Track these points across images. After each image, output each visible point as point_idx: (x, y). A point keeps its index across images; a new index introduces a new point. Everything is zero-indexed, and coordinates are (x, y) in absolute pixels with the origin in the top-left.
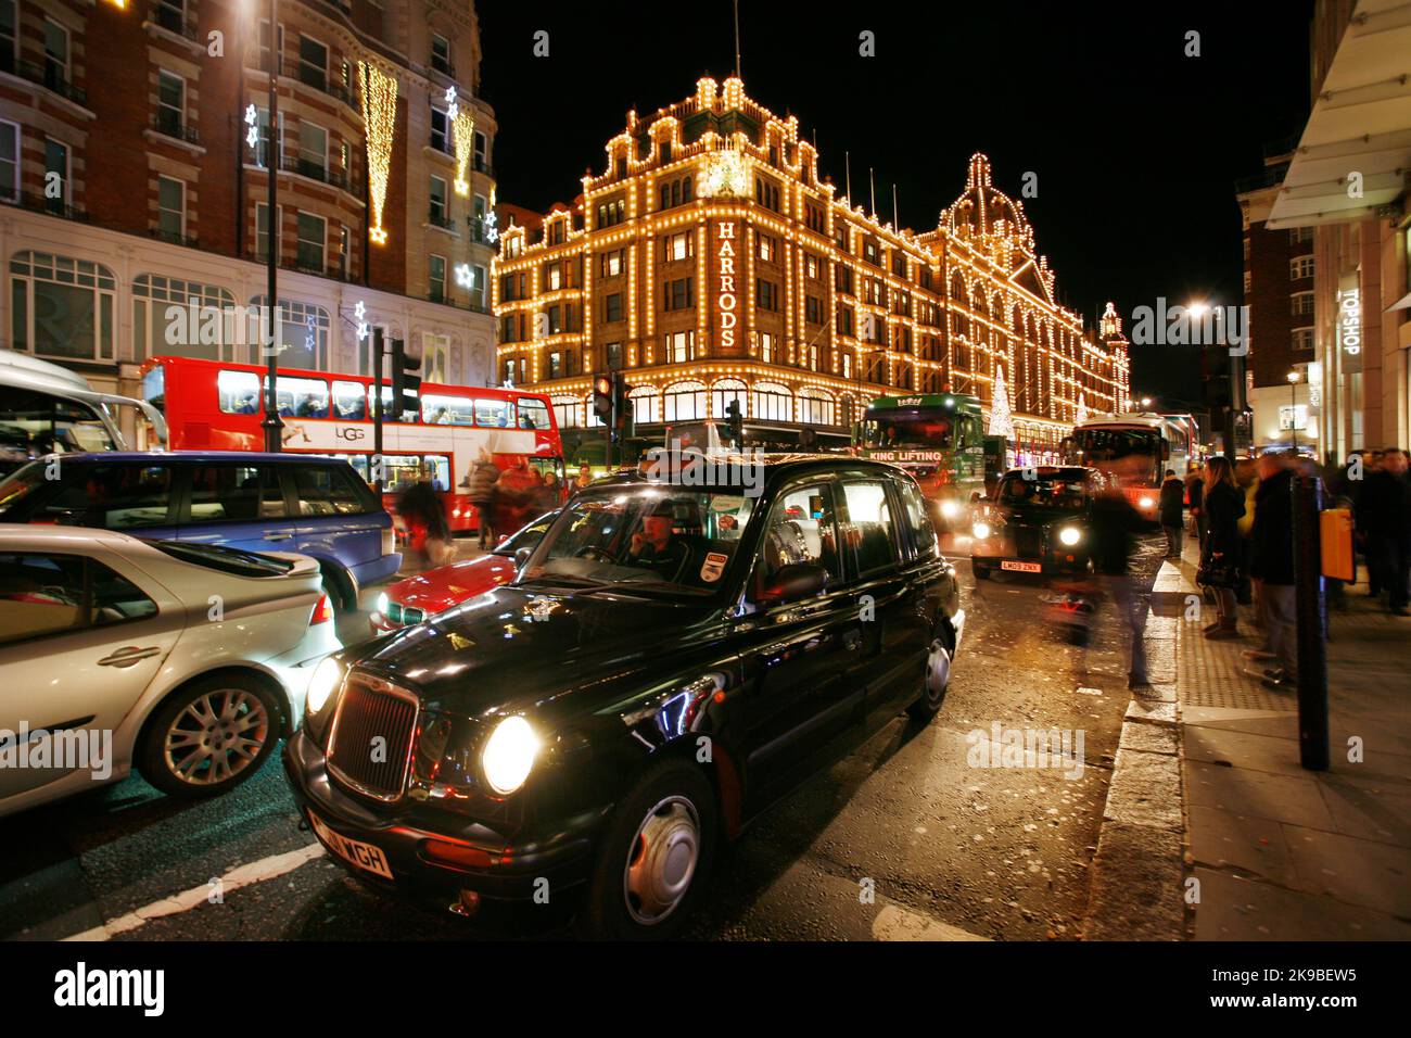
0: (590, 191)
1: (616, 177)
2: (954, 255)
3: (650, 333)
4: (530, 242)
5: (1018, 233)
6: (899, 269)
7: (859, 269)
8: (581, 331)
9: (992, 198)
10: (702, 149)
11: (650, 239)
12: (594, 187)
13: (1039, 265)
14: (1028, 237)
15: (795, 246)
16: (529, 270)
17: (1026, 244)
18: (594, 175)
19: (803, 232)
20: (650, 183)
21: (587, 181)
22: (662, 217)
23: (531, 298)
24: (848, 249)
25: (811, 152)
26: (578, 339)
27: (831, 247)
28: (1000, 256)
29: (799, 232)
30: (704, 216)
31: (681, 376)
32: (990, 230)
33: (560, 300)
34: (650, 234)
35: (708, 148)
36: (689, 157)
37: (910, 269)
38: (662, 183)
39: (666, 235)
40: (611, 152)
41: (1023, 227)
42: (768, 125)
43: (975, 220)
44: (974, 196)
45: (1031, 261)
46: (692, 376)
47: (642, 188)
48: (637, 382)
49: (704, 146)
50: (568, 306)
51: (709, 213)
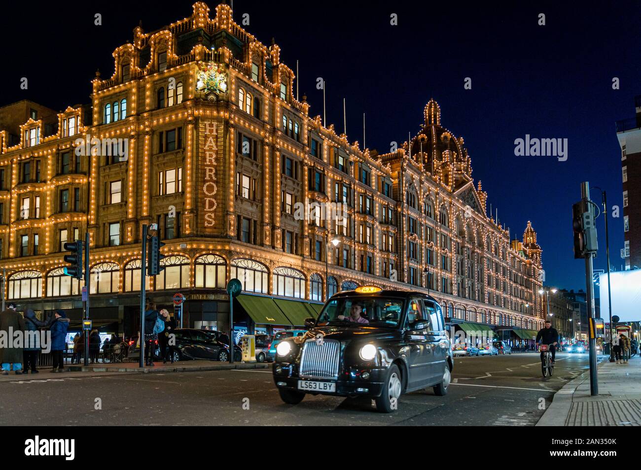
0: (98, 90)
1: (120, 80)
2: (409, 172)
3: (145, 214)
4: (45, 134)
5: (461, 161)
6: (365, 179)
7: (331, 175)
8: (87, 212)
9: (442, 134)
10: (193, 59)
11: (147, 133)
12: (101, 88)
13: (476, 187)
14: (468, 165)
15: (273, 149)
16: (45, 157)
17: (467, 170)
18: (101, 78)
19: (281, 137)
20: (148, 86)
21: (96, 83)
22: (158, 115)
23: (45, 182)
24: (321, 157)
25: (290, 73)
26: (85, 218)
27: (306, 153)
28: (446, 176)
29: (278, 137)
30: (192, 115)
31: (170, 250)
32: (440, 158)
33: (69, 184)
34: (147, 129)
35: (198, 58)
36: (181, 64)
37: (374, 179)
38: (158, 87)
39: (161, 131)
40: (117, 58)
41: (464, 156)
42: (252, 45)
43: (428, 148)
44: (428, 132)
45: (471, 182)
46: (178, 251)
47: (141, 90)
48: (133, 255)
49: (194, 55)
50: (76, 189)
51: (196, 113)
